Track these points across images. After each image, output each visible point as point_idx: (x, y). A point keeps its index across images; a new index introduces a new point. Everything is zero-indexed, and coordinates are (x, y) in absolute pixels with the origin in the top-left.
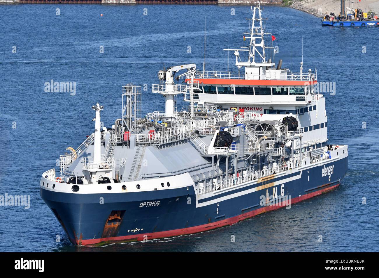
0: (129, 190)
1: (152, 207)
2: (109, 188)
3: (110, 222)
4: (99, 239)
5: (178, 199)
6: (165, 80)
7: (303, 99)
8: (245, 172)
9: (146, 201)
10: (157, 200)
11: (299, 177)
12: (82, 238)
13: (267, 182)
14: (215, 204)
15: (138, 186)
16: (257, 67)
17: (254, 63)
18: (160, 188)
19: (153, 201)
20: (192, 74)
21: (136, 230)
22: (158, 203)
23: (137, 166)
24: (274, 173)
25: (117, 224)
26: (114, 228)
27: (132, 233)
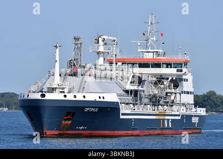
0: (78, 98)
1: (93, 112)
2: (65, 96)
3: (65, 120)
4: (58, 131)
5: (109, 109)
6: (98, 43)
7: (181, 71)
8: (149, 106)
9: (89, 107)
10: (96, 108)
11: (179, 118)
12: (47, 130)
13: (161, 115)
14: (132, 119)
15: (84, 97)
16: (152, 52)
17: (150, 50)
18: (98, 99)
19: (93, 107)
20: (114, 44)
21: (82, 128)
22: (97, 109)
23: (82, 87)
24: (165, 111)
25: (70, 122)
26: (67, 125)
27: (79, 130)
